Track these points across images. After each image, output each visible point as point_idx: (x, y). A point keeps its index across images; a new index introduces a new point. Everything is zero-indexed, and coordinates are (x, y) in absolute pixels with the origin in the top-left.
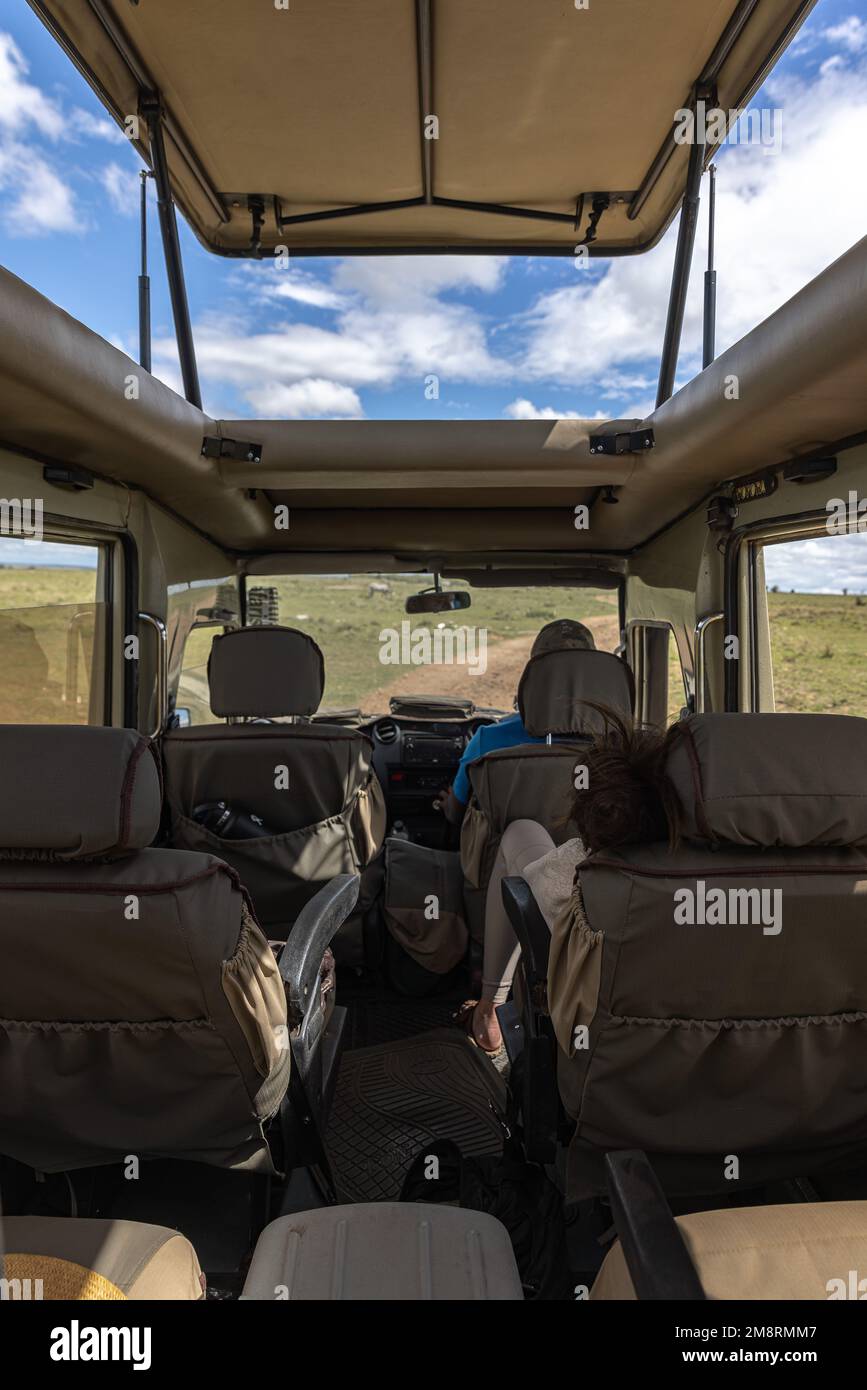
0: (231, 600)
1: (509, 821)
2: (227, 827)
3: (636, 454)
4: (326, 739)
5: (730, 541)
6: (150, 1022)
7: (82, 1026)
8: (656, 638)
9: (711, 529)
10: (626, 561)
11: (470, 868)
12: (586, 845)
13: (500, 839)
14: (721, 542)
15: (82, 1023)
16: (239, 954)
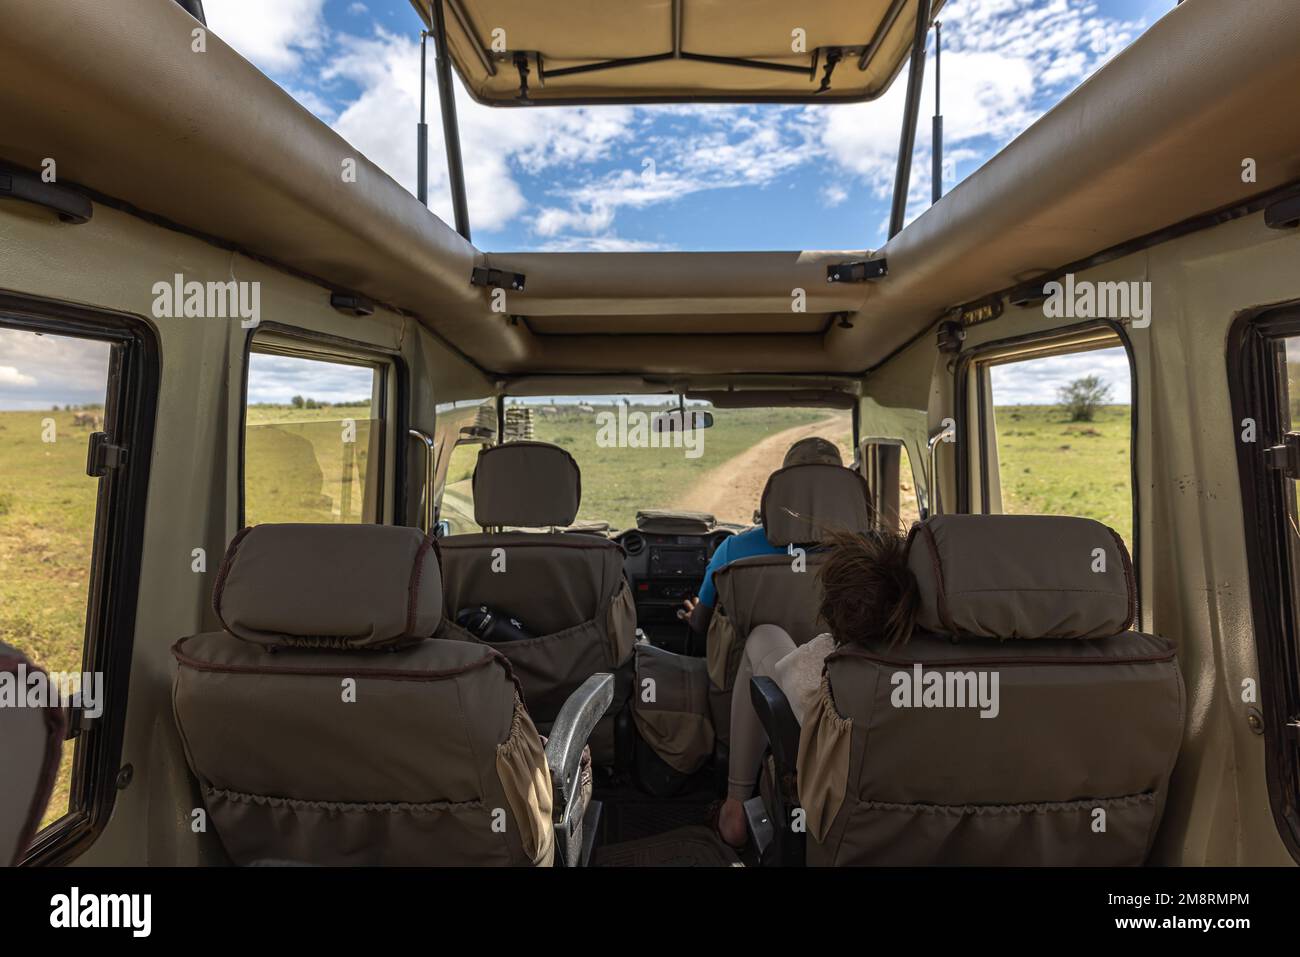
0: (489, 419)
1: (752, 627)
2: (489, 630)
3: (871, 282)
4: (582, 547)
5: (959, 362)
6: (428, 803)
7: (364, 806)
8: (887, 455)
9: (941, 352)
10: (860, 383)
11: (715, 672)
12: (836, 639)
13: (744, 643)
14: (950, 363)
15: (364, 803)
16: (512, 738)
